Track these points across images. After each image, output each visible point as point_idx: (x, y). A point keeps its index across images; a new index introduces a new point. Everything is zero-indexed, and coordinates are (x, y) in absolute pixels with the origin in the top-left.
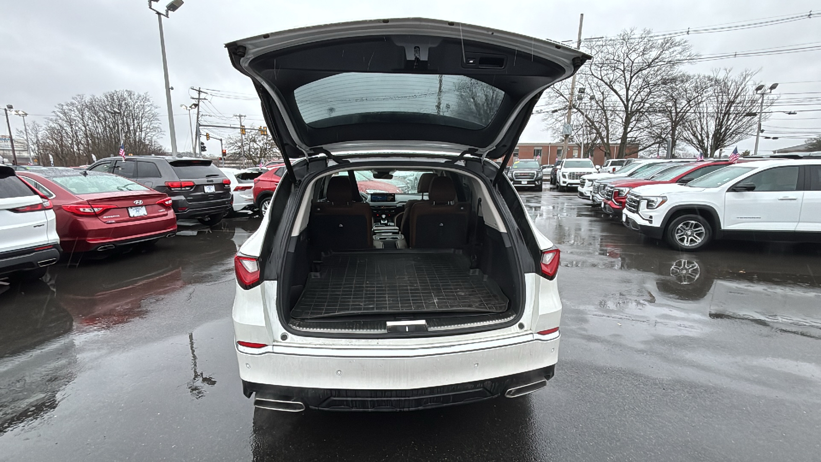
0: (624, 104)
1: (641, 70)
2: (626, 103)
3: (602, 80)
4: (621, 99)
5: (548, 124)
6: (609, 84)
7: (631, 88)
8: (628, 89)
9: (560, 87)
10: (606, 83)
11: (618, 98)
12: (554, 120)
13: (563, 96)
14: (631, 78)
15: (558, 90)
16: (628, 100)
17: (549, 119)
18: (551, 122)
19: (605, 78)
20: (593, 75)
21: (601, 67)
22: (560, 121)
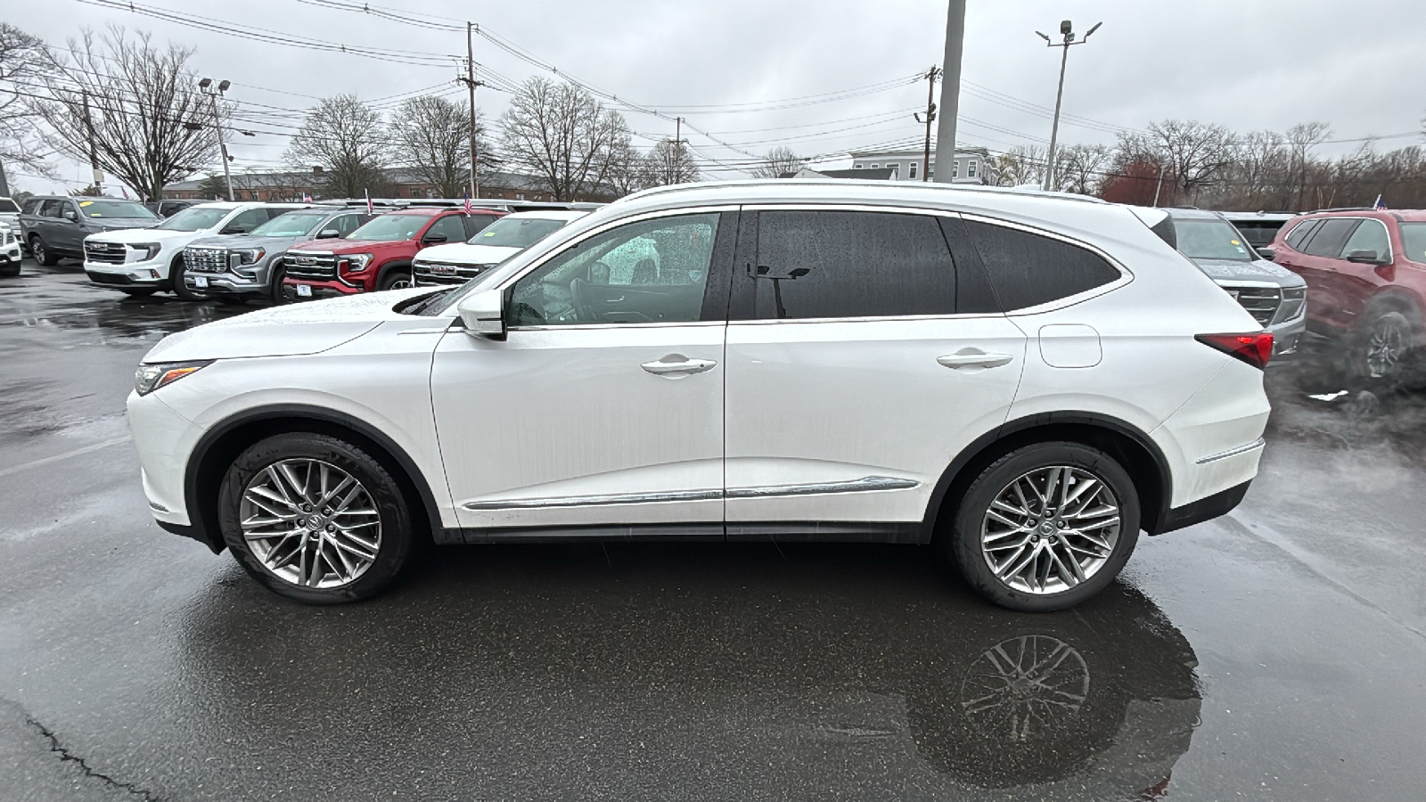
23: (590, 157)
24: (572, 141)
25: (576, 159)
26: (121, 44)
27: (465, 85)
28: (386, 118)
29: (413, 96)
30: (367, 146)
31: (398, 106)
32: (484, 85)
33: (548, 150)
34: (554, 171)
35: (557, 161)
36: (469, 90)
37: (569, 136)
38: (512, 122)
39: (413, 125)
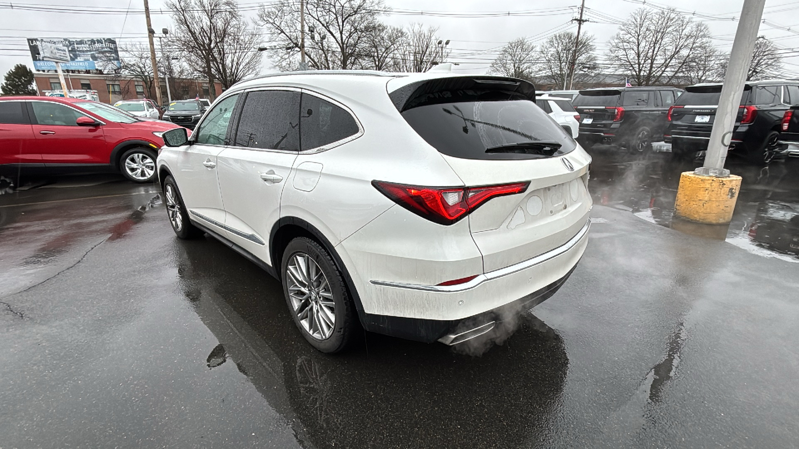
0: (340, 46)
1: (349, 16)
2: (341, 45)
3: (318, 20)
4: (337, 42)
5: (274, 62)
6: (325, 25)
7: (343, 33)
8: (341, 33)
9: (280, 23)
10: (323, 25)
11: (335, 40)
12: (279, 58)
13: (284, 33)
14: (343, 22)
15: (279, 27)
16: (343, 43)
17: (275, 56)
18: (276, 60)
19: (321, 19)
20: (310, 14)
21: (317, 8)
22: (286, 59)
23: (672, 58)
24: (659, 48)
25: (659, 60)
26: (413, 30)
27: (576, 23)
28: (538, 49)
29: (555, 33)
30: (526, 65)
31: (545, 40)
32: (588, 21)
33: (639, 57)
34: (640, 71)
35: (643, 64)
36: (578, 25)
37: (657, 46)
38: (616, 41)
39: (553, 50)
